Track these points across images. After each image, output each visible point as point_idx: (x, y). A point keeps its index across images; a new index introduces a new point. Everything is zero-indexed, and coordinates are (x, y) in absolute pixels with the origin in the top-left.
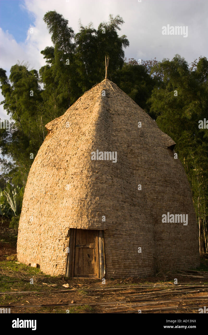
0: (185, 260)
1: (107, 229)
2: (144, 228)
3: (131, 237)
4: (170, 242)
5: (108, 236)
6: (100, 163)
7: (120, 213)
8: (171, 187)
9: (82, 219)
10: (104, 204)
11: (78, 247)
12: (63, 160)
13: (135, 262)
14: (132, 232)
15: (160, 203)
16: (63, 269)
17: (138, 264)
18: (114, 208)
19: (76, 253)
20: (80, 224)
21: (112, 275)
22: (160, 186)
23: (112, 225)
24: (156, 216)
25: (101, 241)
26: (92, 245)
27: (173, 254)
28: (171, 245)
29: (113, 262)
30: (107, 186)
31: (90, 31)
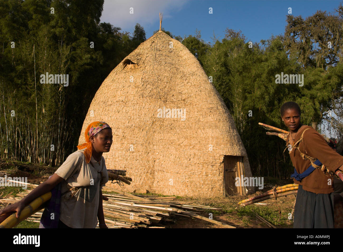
5: (245, 162)
12: (168, 94)
26: (235, 169)
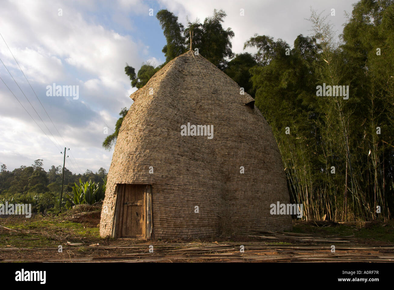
0: (266, 221)
1: (153, 184)
2: (204, 184)
3: (184, 192)
4: (246, 202)
5: (157, 192)
6: (157, 116)
7: (173, 167)
8: (247, 143)
9: (128, 173)
10: (154, 157)
11: (126, 205)
13: (189, 221)
14: (186, 187)
15: (233, 159)
16: (111, 229)
17: (193, 223)
18: (166, 161)
19: (124, 211)
20: (125, 178)
21: (160, 235)
22: (233, 141)
23: (161, 179)
24: (227, 173)
25: (149, 197)
26: (140, 202)
27: (251, 215)
28: (247, 205)
29: (162, 220)
30: (161, 138)
31: (196, 26)
